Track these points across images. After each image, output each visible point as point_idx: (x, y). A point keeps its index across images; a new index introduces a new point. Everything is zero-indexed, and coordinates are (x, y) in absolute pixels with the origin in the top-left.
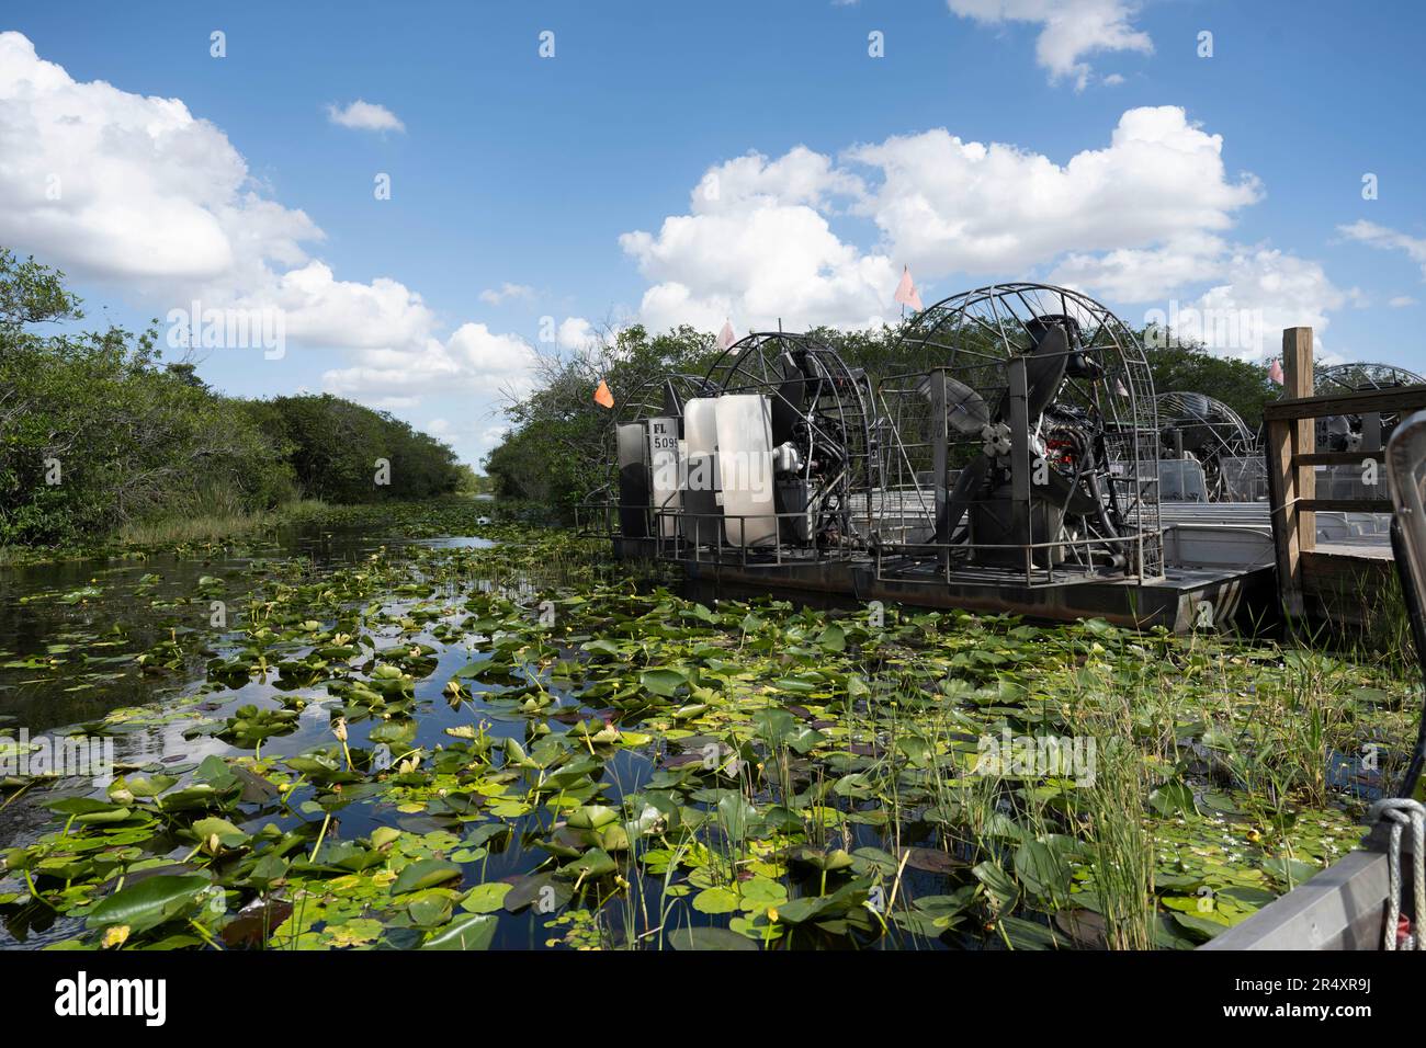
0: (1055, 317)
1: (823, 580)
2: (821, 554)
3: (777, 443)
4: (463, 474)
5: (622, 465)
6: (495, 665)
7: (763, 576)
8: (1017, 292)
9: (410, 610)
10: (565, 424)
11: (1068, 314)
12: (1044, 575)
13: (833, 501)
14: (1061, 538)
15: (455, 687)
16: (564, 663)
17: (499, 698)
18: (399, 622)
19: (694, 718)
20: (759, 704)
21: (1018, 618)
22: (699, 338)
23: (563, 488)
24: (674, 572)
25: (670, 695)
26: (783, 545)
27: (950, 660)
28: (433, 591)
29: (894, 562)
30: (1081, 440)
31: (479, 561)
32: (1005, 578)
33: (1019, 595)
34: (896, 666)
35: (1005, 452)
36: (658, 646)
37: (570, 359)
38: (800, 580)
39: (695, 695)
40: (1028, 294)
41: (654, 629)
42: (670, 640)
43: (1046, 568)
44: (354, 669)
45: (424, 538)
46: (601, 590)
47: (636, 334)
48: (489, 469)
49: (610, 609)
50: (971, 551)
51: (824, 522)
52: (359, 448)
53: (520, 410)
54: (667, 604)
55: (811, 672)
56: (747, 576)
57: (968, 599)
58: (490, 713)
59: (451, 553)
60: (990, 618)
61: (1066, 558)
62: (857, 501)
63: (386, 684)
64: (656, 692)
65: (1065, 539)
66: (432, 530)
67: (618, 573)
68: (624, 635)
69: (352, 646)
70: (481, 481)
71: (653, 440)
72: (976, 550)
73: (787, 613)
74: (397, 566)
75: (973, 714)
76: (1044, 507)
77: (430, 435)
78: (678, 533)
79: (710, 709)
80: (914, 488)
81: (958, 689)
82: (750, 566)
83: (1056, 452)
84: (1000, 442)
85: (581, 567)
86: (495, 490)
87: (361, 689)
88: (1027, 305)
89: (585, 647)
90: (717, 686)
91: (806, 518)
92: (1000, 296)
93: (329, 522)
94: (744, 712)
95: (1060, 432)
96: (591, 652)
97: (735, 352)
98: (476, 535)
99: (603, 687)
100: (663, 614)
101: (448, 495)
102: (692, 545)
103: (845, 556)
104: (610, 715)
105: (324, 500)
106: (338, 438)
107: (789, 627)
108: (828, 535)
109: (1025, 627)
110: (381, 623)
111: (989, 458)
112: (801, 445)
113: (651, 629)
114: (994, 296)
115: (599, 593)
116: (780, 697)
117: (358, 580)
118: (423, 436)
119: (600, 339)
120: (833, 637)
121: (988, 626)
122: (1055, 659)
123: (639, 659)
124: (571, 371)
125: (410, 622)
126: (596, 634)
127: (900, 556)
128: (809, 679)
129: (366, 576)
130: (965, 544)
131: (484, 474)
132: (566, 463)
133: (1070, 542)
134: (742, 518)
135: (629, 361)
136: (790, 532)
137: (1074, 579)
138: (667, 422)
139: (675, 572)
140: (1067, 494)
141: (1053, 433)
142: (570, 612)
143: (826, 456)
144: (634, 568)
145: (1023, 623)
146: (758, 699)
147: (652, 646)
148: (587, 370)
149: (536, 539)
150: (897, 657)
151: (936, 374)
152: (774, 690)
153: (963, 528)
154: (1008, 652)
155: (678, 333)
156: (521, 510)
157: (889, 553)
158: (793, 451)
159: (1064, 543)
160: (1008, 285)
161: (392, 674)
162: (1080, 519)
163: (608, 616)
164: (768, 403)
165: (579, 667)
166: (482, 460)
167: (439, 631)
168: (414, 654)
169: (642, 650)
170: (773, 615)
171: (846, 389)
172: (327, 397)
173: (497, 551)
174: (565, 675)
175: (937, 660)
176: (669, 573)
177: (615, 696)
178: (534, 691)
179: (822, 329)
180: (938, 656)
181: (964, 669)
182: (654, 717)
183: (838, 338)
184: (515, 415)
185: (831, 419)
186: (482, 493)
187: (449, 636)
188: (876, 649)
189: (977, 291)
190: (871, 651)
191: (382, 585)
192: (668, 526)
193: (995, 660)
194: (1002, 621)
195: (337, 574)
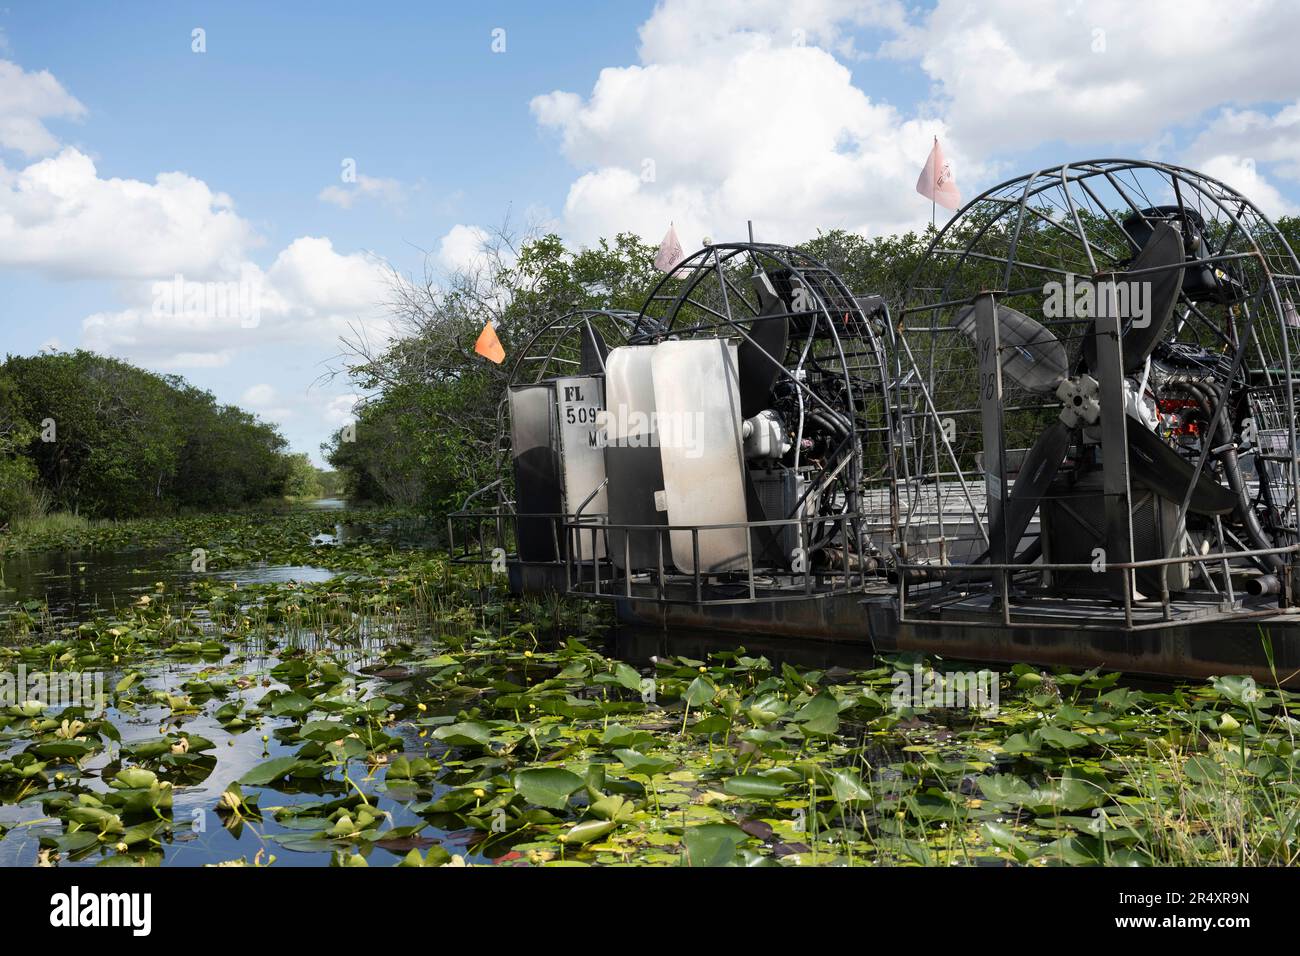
0: (1166, 210)
1: (823, 623)
2: (819, 583)
3: (749, 412)
4: (296, 467)
5: (518, 450)
6: (302, 763)
7: (734, 618)
8: (1106, 173)
9: (186, 680)
10: (443, 389)
11: (1185, 204)
12: (1156, 610)
13: (840, 500)
14: (1183, 550)
15: (234, 800)
16: (403, 759)
17: (300, 815)
18: (166, 701)
19: (594, 842)
20: (696, 819)
21: (1113, 676)
22: (648, 253)
23: (444, 487)
24: (598, 615)
25: (560, 807)
26: (760, 571)
27: (1001, 744)
28: (227, 651)
29: (929, 595)
30: (1210, 397)
31: (303, 603)
32: (1099, 614)
33: (1117, 640)
34: (915, 756)
35: (1092, 419)
36: (555, 731)
37: (448, 290)
38: (790, 624)
39: (596, 806)
40: (1123, 177)
41: (553, 705)
42: (575, 721)
43: (1160, 598)
44: (87, 775)
45: (228, 568)
46: (485, 642)
47: (548, 249)
48: (335, 460)
49: (493, 673)
50: (1047, 574)
51: (826, 531)
52: (133, 432)
53: (374, 371)
54: (579, 664)
55: (782, 767)
56: (709, 618)
57: (1042, 649)
58: (282, 839)
59: (264, 592)
60: (1069, 677)
61: (1191, 580)
62: (876, 500)
63: (130, 797)
64: (539, 804)
65: (1190, 552)
66: (238, 557)
67: (514, 617)
68: (506, 714)
69: (84, 739)
70: (324, 479)
71: (563, 412)
72: (1053, 572)
73: (761, 674)
74: (176, 614)
75: (1024, 828)
76: (1156, 504)
77: (245, 409)
78: (601, 553)
79: (619, 827)
80: (956, 478)
81: (1005, 792)
82: (707, 603)
83: (1172, 418)
84: (1084, 403)
85: (456, 610)
86: (346, 491)
87: (89, 805)
88: (1121, 193)
89: (438, 734)
90: (634, 792)
91: (795, 526)
92: (1079, 179)
93: (86, 547)
94: (671, 832)
95: (1178, 386)
96: (448, 742)
97: (684, 274)
98: (306, 563)
99: (461, 796)
100: (573, 680)
101: (272, 501)
102: (622, 573)
103: (855, 584)
104: (466, 840)
105: (81, 513)
106: (101, 418)
107: (758, 698)
108: (829, 553)
109: (1122, 691)
110: (139, 701)
111: (1070, 429)
112: (786, 415)
113: (552, 704)
114: (1069, 180)
115: (477, 649)
116: (728, 808)
117: (114, 636)
118: (233, 411)
119: (493, 257)
120: (819, 713)
121: (1066, 691)
122: (1162, 740)
123: (523, 751)
124: (451, 308)
125: (182, 699)
126: (463, 713)
127: (939, 584)
128: (778, 778)
129: (127, 630)
130: (1039, 563)
131: (329, 468)
132: (444, 450)
133: (1197, 557)
134: (694, 530)
135: (538, 291)
136: (771, 550)
137: (1202, 614)
138: (584, 383)
139: (600, 614)
140: (1188, 481)
141: (1167, 388)
142: (429, 680)
143: (826, 431)
144: (537, 608)
145: (1121, 684)
146: (697, 812)
147: (546, 731)
148: (474, 305)
149: (397, 566)
150: (923, 742)
151: (982, 303)
152: (722, 797)
153: (1033, 539)
154: (1093, 731)
155: (613, 246)
156: (380, 522)
157: (920, 580)
158: (775, 425)
159: (1187, 558)
160: (1091, 163)
161: (143, 781)
162: (1212, 521)
163: (485, 684)
164: (733, 351)
165: (428, 765)
166: (324, 446)
167: (224, 713)
168: (178, 749)
169: (528, 737)
170: (738, 679)
171: (851, 328)
172: (83, 357)
173: (333, 587)
174: (407, 778)
175: (983, 746)
176: (591, 617)
177: (478, 810)
178: (353, 805)
179: (835, 235)
180: (984, 739)
181: (1021, 759)
182: (533, 841)
183: (861, 248)
184: (363, 377)
185: (832, 374)
186: (327, 497)
187: (237, 721)
188: (891, 730)
189: (1043, 173)
190: (883, 733)
191: (150, 643)
192: (586, 546)
193: (1068, 741)
194: (1089, 682)
195: (83, 627)
